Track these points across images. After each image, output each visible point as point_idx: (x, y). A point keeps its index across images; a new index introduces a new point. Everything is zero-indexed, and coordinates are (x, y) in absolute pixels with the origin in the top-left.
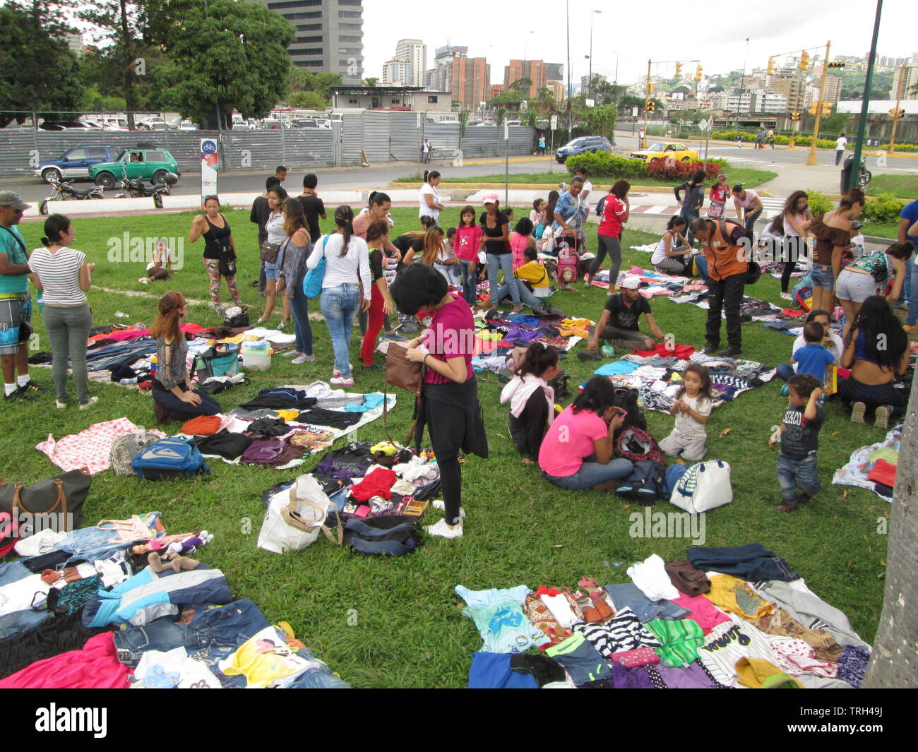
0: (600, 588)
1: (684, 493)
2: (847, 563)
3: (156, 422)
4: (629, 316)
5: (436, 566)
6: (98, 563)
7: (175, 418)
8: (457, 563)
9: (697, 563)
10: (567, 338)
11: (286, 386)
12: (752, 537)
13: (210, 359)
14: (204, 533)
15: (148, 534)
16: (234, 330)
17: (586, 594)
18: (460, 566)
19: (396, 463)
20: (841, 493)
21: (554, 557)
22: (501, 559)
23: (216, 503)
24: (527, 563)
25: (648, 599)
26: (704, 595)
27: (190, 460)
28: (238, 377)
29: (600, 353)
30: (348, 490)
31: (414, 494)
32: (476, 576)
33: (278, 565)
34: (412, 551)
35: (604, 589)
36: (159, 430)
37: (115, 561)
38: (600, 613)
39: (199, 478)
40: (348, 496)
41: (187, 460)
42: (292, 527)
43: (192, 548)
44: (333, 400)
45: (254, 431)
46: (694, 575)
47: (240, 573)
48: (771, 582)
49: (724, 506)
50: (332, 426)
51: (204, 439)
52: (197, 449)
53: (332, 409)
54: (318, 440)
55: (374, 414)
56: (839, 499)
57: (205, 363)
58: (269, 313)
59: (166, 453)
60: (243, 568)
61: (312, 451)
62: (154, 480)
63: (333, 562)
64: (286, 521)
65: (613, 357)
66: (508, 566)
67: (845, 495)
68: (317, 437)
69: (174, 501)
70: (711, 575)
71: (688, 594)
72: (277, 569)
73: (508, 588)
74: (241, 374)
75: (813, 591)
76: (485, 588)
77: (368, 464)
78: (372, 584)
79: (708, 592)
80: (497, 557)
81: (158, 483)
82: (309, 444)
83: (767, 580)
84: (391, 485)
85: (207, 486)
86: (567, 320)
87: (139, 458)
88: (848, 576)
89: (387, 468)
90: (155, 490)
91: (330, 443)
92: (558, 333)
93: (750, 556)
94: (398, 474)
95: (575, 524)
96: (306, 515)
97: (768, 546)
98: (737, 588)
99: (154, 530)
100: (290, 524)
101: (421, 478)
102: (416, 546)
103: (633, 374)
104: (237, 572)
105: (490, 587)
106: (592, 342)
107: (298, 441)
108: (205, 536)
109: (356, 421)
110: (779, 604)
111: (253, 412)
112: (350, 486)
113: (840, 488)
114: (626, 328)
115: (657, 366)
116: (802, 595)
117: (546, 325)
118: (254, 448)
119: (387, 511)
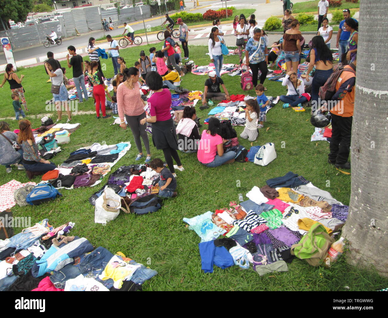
0: (238, 205)
1: (259, 159)
2: (325, 172)
3: (28, 178)
4: (215, 87)
5: (172, 212)
6: (29, 249)
7: (37, 175)
8: (180, 208)
9: (271, 186)
10: (193, 101)
11: (81, 148)
12: (288, 170)
13: (43, 144)
14: (70, 223)
15: (46, 230)
16: (47, 127)
17: (234, 208)
18: (181, 210)
19: (141, 173)
20: (315, 144)
21: (217, 197)
22: (196, 203)
23: (70, 208)
24: (207, 202)
25: (257, 204)
26: (277, 198)
27: (52, 193)
28: (58, 149)
29: (208, 105)
30: (125, 189)
31: (152, 184)
32: (189, 212)
33: (107, 228)
34: (160, 208)
35: (239, 205)
36: (32, 182)
37: (36, 246)
38: (241, 215)
39: (59, 199)
40: (126, 191)
41: (51, 193)
42: (109, 212)
43: (68, 231)
44: (104, 150)
45: (75, 172)
46: (271, 191)
47: (92, 236)
48: (300, 186)
49: (274, 160)
50: (107, 162)
51: (53, 181)
52: (53, 187)
53: (104, 154)
54: (104, 170)
55: (123, 152)
56: (315, 147)
57: (42, 146)
58: (61, 116)
59: (41, 192)
60: (93, 234)
61: (103, 175)
62: (38, 205)
63: (129, 221)
64: (106, 210)
65: (213, 106)
66: (200, 205)
67: (317, 145)
68: (103, 169)
69: (51, 212)
70: (277, 189)
71: (271, 199)
72: (107, 230)
73: (203, 214)
74: (59, 148)
75: (315, 186)
76: (194, 216)
77: (129, 176)
78: (149, 226)
79: (278, 196)
80: (195, 202)
81: (41, 206)
82: (101, 173)
83: (298, 186)
84: (142, 183)
85: (63, 202)
86: (190, 93)
87: (29, 197)
88: (326, 177)
89: (138, 176)
90: (41, 209)
91: (109, 170)
92: (188, 99)
93: (290, 178)
94: (143, 177)
95: (221, 181)
96: (112, 205)
97: (295, 172)
98: (288, 192)
99: (48, 227)
100: (108, 211)
101: (153, 176)
102: (161, 206)
103: (224, 111)
104: (91, 236)
105: (196, 215)
106: (204, 101)
107: (95, 172)
108: (72, 224)
109: (117, 157)
110: (305, 195)
111: (71, 164)
112: (125, 187)
113: (315, 142)
114: (215, 92)
115: (233, 106)
116: (312, 189)
117: (182, 97)
118: (78, 180)
119: (144, 194)
